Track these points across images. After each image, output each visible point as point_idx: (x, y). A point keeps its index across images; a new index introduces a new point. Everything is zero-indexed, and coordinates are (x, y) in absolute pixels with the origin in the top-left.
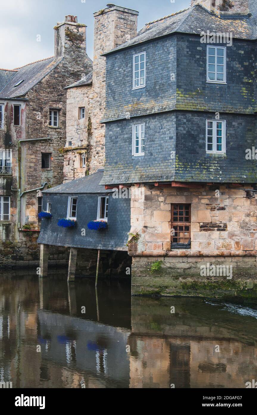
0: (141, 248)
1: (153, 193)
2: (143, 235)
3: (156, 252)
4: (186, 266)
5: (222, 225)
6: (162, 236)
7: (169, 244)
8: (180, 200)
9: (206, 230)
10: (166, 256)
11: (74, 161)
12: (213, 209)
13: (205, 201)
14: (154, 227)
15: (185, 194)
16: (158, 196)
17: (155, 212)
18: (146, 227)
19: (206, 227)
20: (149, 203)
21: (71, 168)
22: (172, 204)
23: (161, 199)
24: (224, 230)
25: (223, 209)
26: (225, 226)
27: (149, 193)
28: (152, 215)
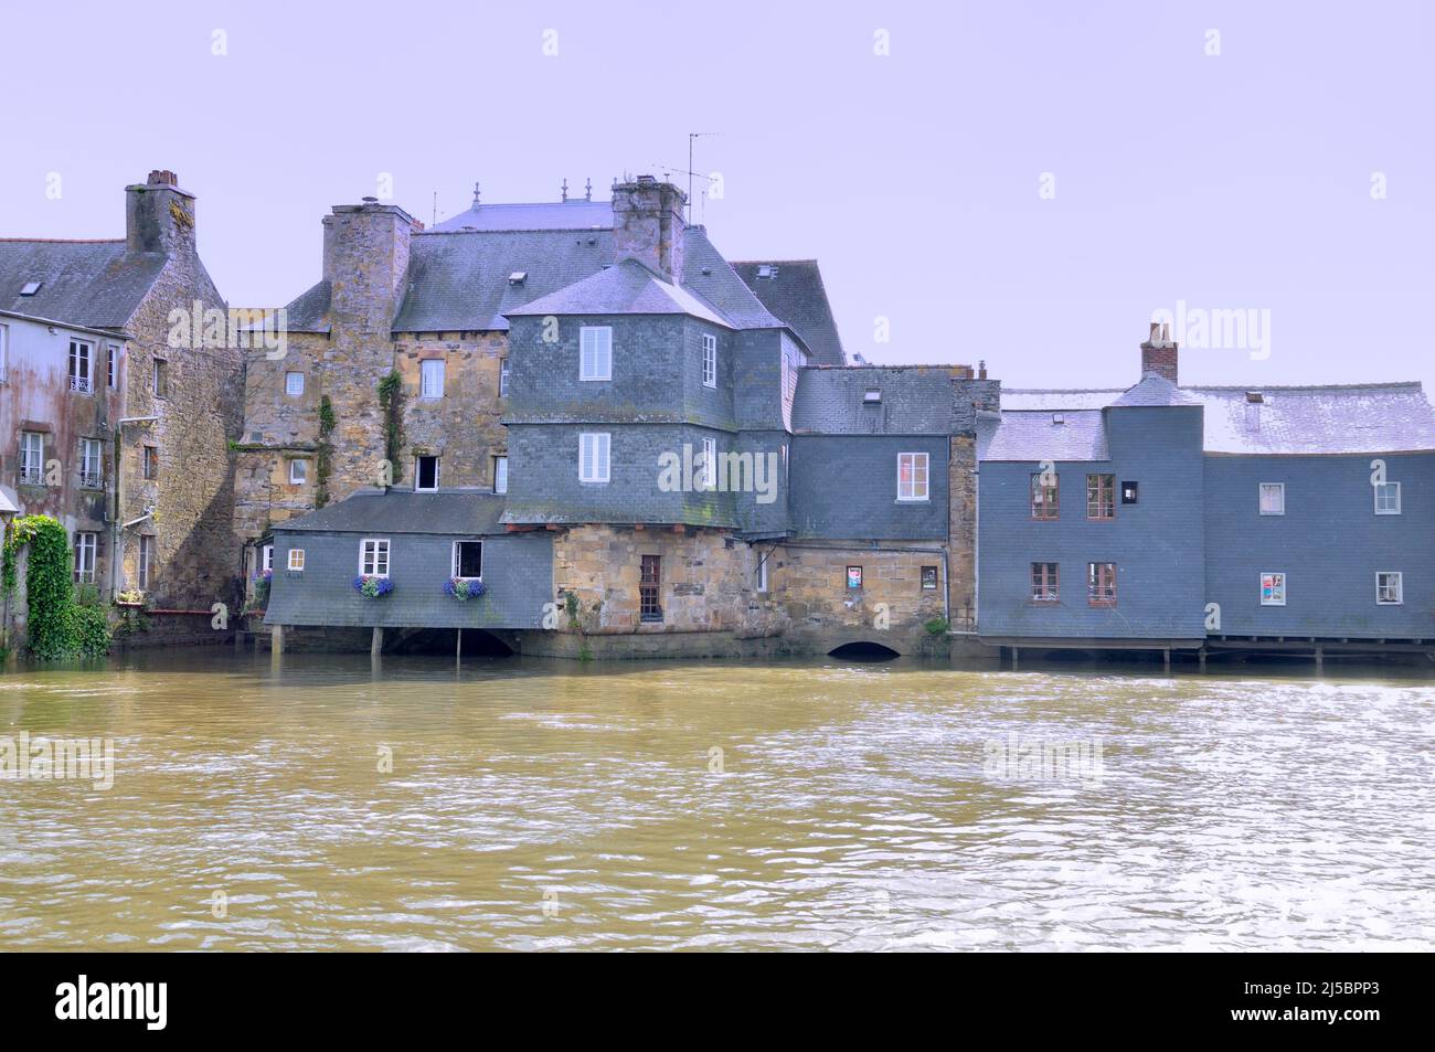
0: (604, 623)
1: (621, 539)
2: (606, 602)
3: (622, 627)
4: (656, 647)
5: (699, 587)
6: (629, 604)
7: (639, 615)
8: (652, 550)
9: (681, 595)
10: (635, 633)
11: (271, 471)
12: (689, 564)
13: (680, 553)
14: (620, 591)
15: (659, 541)
16: (627, 544)
17: (623, 568)
18: (610, 590)
19: (681, 590)
20: (615, 553)
21: (261, 482)
22: (644, 557)
23: (630, 549)
24: (700, 594)
25: (700, 564)
26: (703, 589)
27: (615, 539)
28: (618, 572)
